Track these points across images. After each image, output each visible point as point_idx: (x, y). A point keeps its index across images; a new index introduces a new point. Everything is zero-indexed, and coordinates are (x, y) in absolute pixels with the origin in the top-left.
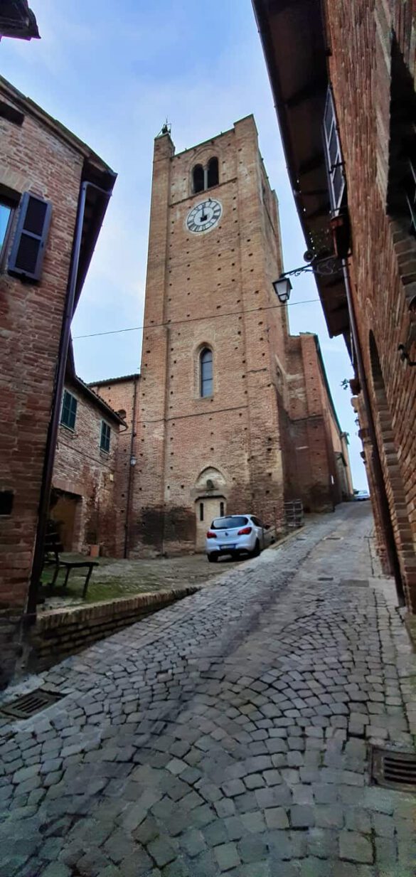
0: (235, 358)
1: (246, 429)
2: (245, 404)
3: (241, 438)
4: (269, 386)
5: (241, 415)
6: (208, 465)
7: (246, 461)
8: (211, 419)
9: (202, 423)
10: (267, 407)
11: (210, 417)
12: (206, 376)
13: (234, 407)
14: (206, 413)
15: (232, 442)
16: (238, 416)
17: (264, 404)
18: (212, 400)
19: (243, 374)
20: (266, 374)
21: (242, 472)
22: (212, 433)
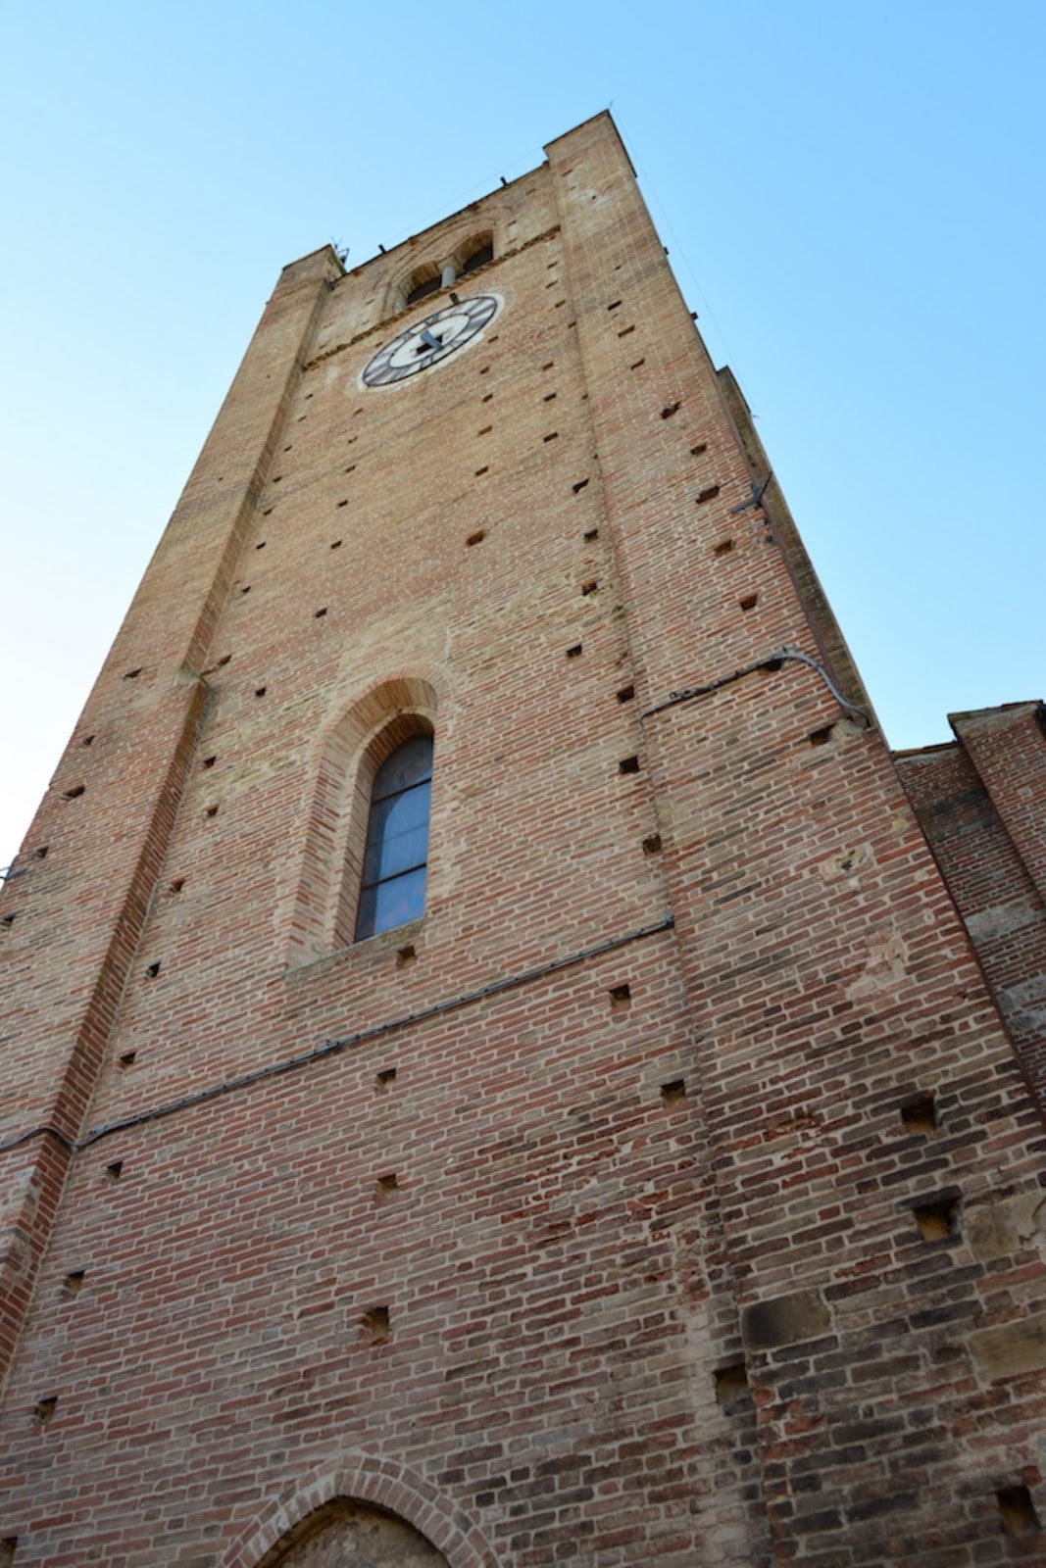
0: (569, 692)
1: (673, 1089)
2: (653, 916)
3: (638, 1172)
4: (821, 736)
5: (621, 993)
6: (322, 1488)
7: (700, 1396)
8: (388, 1075)
9: (317, 1119)
10: (830, 868)
11: (381, 1064)
12: (394, 858)
13: (564, 954)
14: (357, 1041)
15: (557, 1228)
16: (603, 1010)
17: (803, 851)
18: (407, 954)
19: (625, 749)
20: (787, 684)
21: (663, 1521)
22: (389, 1181)
